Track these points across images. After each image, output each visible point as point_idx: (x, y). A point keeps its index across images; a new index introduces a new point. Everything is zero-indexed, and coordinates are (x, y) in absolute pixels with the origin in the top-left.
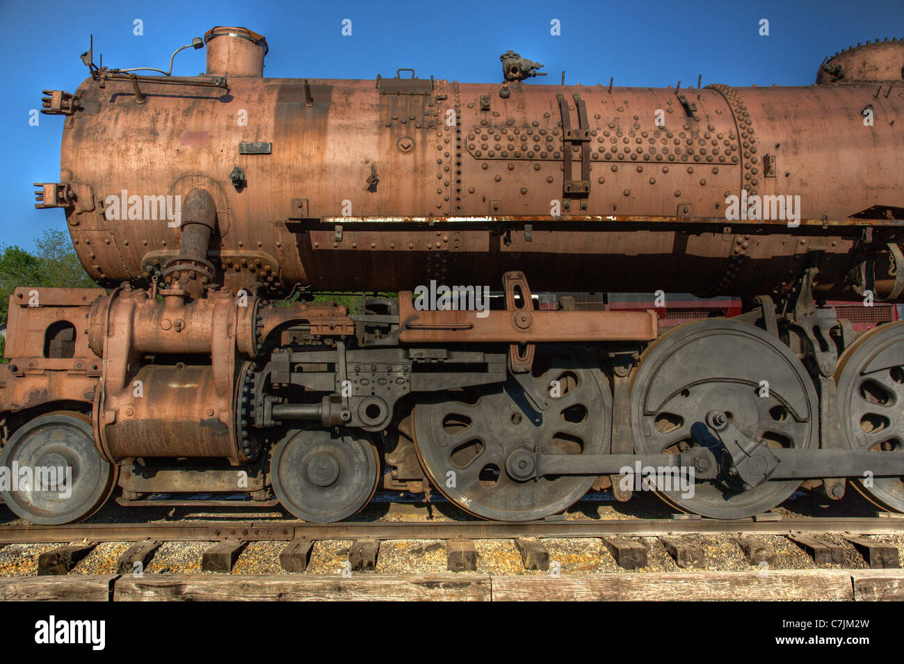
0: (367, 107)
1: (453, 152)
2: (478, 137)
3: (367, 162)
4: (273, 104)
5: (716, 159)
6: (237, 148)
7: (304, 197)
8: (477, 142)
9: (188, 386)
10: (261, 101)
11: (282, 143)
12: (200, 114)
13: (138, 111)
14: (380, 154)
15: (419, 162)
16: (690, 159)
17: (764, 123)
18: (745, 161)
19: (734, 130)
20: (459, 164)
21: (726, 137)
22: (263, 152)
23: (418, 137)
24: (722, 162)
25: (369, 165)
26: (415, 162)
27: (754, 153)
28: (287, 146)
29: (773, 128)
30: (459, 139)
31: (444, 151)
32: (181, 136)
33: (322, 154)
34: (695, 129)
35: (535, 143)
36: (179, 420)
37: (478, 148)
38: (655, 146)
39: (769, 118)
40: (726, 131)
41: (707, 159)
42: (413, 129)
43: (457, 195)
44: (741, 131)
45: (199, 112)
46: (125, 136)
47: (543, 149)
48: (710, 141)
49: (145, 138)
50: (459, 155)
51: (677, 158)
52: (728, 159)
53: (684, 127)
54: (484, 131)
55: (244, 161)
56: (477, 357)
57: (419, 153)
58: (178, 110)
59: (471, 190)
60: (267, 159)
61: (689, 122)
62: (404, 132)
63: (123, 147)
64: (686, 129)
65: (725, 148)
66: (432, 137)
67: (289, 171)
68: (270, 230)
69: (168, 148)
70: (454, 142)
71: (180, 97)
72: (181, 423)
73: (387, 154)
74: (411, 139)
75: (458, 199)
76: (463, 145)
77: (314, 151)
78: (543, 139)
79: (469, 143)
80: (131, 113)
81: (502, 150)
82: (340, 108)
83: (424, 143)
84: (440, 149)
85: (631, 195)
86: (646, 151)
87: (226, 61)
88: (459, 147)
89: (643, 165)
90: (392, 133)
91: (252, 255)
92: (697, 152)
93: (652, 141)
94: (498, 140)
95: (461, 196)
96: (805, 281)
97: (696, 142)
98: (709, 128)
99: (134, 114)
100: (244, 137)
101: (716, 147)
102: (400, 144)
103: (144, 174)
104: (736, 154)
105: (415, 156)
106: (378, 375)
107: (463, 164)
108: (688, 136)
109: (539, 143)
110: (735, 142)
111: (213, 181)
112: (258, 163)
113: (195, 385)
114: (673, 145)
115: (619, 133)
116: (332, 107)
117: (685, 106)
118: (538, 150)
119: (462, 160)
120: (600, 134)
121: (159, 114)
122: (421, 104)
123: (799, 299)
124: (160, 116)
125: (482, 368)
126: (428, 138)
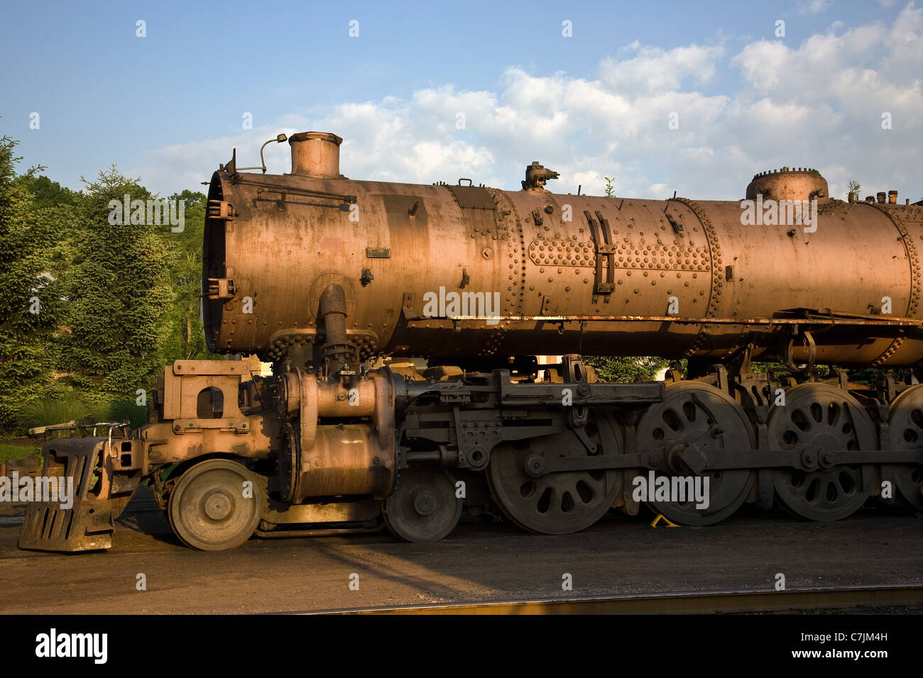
0: (455, 220)
1: (520, 259)
2: (537, 248)
3: (460, 266)
4: (385, 215)
5: (696, 267)
6: (365, 253)
7: (413, 291)
8: (537, 252)
9: (355, 442)
10: (374, 212)
11: (398, 249)
12: (332, 222)
13: (282, 218)
14: (469, 259)
15: (497, 266)
16: (679, 267)
17: (726, 239)
18: (714, 269)
19: (707, 245)
20: (524, 268)
21: (702, 251)
22: (384, 255)
23: (495, 247)
24: (699, 269)
25: (462, 268)
26: (494, 266)
27: (720, 263)
28: (401, 252)
29: (732, 245)
30: (523, 249)
31: (514, 258)
32: (320, 240)
33: (427, 259)
34: (681, 244)
35: (576, 254)
36: (354, 467)
37: (538, 257)
38: (656, 257)
39: (729, 236)
40: (703, 246)
41: (690, 268)
42: (491, 239)
43: (521, 291)
44: (712, 246)
45: (330, 220)
46: (276, 240)
47: (582, 258)
48: (692, 253)
49: (292, 242)
50: (524, 262)
51: (671, 266)
52: (704, 268)
53: (674, 242)
54: (541, 243)
55: (370, 262)
56: (546, 416)
57: (496, 260)
58: (313, 217)
59: (532, 288)
60: (387, 262)
61: (677, 237)
62: (485, 242)
63: (276, 249)
64: (676, 244)
65: (702, 259)
66: (505, 247)
67: (403, 271)
68: (382, 315)
69: (311, 251)
70: (520, 252)
71: (310, 204)
72: (354, 470)
73: (474, 260)
74: (491, 248)
75: (522, 294)
76: (527, 254)
77: (421, 257)
78: (581, 250)
79: (531, 252)
80: (277, 220)
81: (554, 259)
82: (435, 221)
83: (500, 251)
84: (511, 256)
85: (639, 293)
86: (650, 261)
87: (318, 162)
88: (523, 255)
89: (648, 271)
90: (476, 243)
91: (363, 334)
92: (684, 263)
93: (654, 253)
94: (551, 251)
95: (524, 292)
96: (746, 353)
97: (683, 254)
98: (690, 243)
99: (279, 221)
100: (368, 243)
101: (696, 259)
102: (484, 252)
103: (293, 272)
104: (708, 264)
105: (494, 262)
106: (480, 430)
107: (527, 268)
108: (678, 250)
109: (579, 254)
110: (707, 255)
111: (345, 278)
112: (380, 264)
113: (361, 441)
114: (668, 256)
115: (632, 247)
116: (429, 218)
117: (673, 224)
118: (578, 259)
119: (526, 265)
120: (619, 247)
121: (299, 221)
122: (492, 218)
123: (743, 366)
124: (301, 223)
125: (548, 423)
126: (502, 248)
